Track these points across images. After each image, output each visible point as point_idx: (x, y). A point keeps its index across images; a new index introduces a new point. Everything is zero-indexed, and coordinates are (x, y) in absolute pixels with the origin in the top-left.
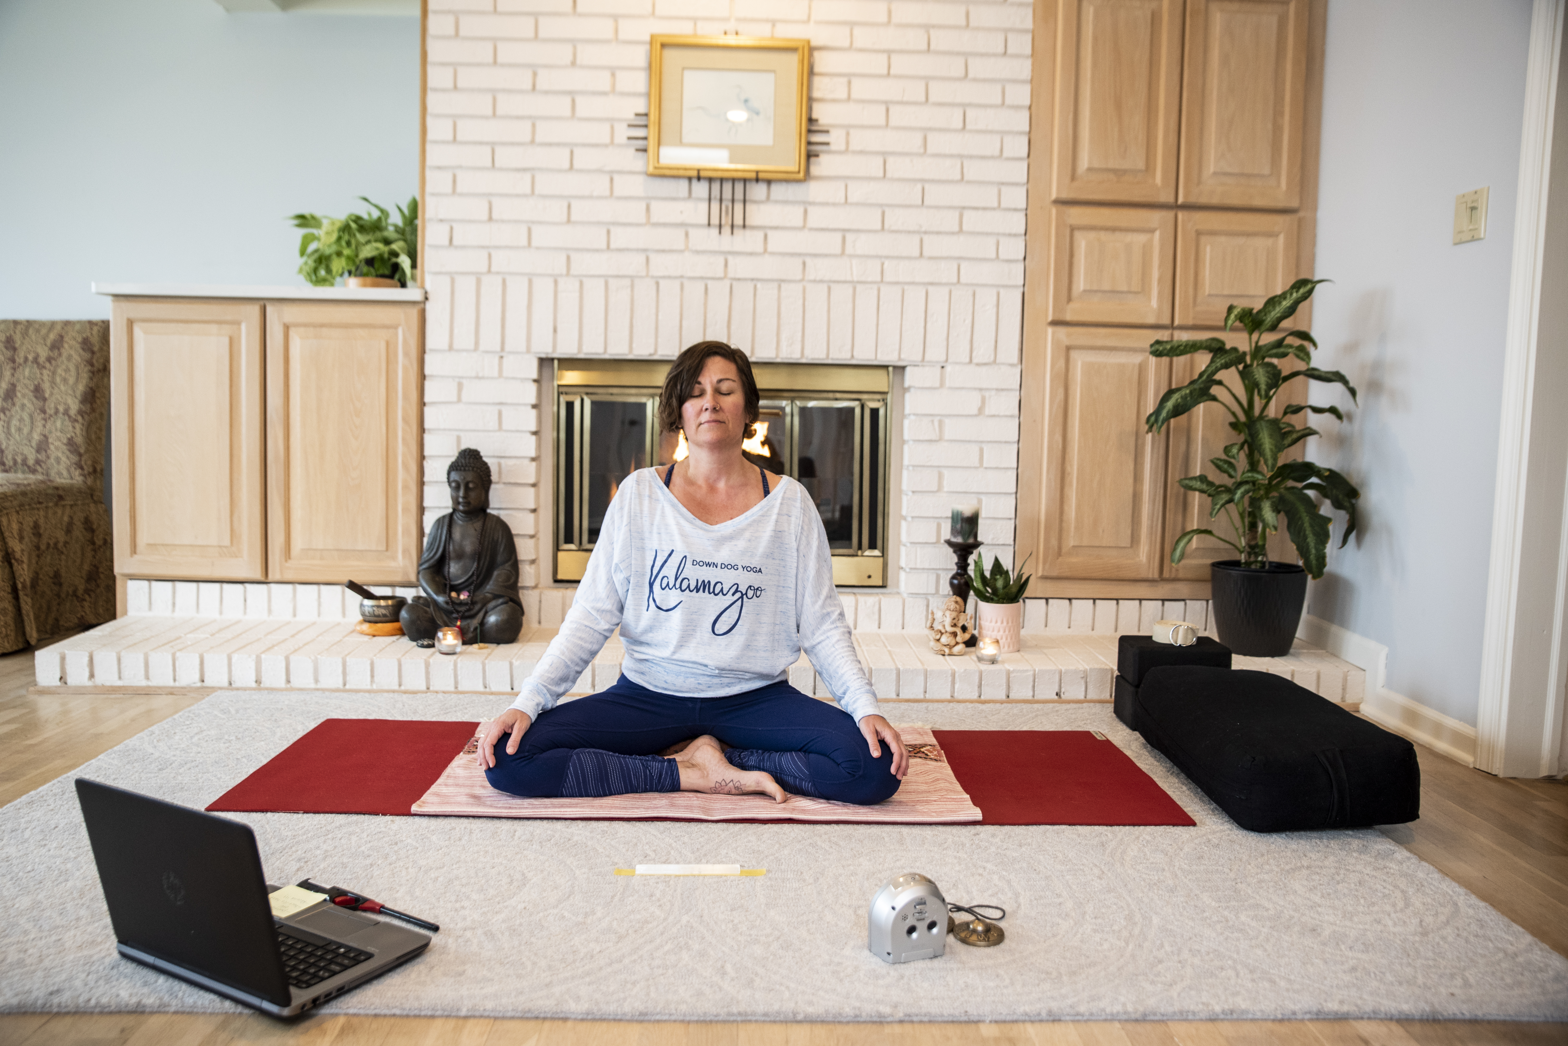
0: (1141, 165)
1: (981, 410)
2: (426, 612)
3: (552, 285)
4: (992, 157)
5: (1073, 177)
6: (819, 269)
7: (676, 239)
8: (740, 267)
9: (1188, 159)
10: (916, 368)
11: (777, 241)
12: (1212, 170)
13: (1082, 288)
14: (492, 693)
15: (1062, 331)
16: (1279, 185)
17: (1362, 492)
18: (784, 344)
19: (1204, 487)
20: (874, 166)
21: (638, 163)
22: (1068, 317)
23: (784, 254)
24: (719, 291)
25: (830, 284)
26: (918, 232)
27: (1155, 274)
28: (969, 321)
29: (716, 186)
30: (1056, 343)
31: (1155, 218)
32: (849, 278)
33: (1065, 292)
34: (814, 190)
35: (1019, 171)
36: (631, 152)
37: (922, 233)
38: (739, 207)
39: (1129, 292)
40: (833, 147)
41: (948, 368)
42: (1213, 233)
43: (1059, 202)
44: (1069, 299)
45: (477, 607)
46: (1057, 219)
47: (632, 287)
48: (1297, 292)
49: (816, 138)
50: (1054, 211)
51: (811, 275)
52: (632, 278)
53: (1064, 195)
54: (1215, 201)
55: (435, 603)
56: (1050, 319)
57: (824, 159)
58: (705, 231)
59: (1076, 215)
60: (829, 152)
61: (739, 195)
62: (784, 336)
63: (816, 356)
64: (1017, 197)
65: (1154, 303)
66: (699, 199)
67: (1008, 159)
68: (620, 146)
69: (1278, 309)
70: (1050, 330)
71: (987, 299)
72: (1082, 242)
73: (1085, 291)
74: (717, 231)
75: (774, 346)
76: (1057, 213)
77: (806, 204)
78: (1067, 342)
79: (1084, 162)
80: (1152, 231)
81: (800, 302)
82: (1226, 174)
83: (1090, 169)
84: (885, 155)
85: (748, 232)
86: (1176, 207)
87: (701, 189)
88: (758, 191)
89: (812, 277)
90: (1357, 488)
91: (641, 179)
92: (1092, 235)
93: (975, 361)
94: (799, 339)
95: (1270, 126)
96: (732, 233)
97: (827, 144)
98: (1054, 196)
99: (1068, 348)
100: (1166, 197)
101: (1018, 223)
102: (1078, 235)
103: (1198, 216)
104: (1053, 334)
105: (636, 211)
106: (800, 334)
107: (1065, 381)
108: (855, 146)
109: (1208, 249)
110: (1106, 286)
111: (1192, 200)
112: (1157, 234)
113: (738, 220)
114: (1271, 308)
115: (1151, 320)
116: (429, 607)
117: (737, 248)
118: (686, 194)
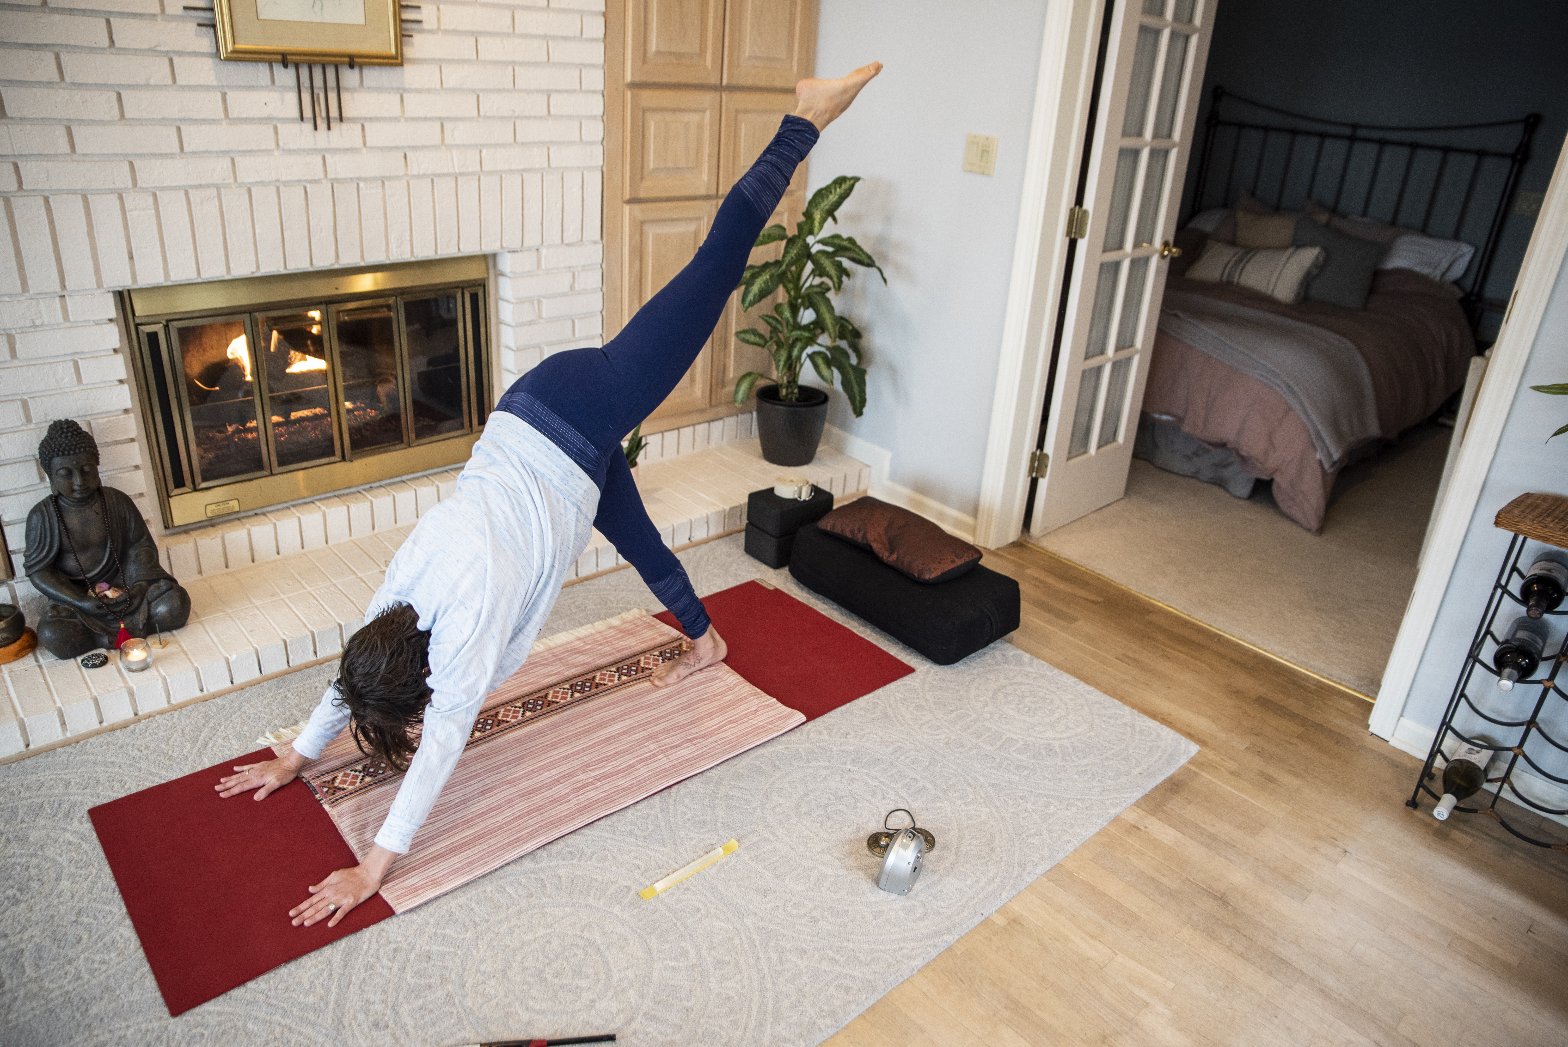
0: (696, 49)
1: (572, 287)
2: (75, 625)
3: (117, 203)
4: (574, 38)
5: (644, 61)
6: (421, 163)
7: (263, 136)
8: (340, 166)
9: (731, 42)
10: (516, 254)
11: (377, 134)
12: (747, 54)
13: (651, 166)
14: (214, 696)
15: (637, 208)
16: (791, 68)
17: (864, 334)
18: (393, 246)
19: (757, 340)
20: (466, 48)
21: (205, 43)
22: (642, 195)
23: (382, 149)
24: (320, 195)
25: (433, 179)
26: (511, 118)
27: (706, 150)
28: (559, 205)
29: (304, 72)
30: (632, 218)
31: (707, 99)
32: (451, 170)
33: (639, 172)
34: (410, 75)
35: (596, 53)
36: (192, 27)
37: (514, 119)
38: (332, 97)
39: (687, 168)
40: (425, 26)
41: (544, 251)
42: (746, 111)
43: (635, 86)
44: (642, 178)
45: (136, 602)
46: (632, 103)
47: (219, 196)
48: (840, 187)
49: (407, 15)
50: (629, 94)
51: (414, 169)
52: (218, 187)
53: (638, 79)
54: (749, 82)
55: (81, 609)
56: (627, 196)
57: (418, 40)
58: (297, 126)
59: (648, 98)
60: (422, 31)
61: (331, 82)
62: (392, 238)
63: (426, 254)
64: (596, 80)
65: (705, 177)
66: (284, 88)
67: (587, 40)
68: (174, 17)
69: (826, 202)
70: (627, 208)
71: (573, 181)
72: (652, 124)
73: (654, 169)
74: (311, 126)
75: (384, 248)
76: (632, 95)
77: (402, 93)
78: (640, 217)
79: (653, 47)
80: (703, 111)
81: (406, 199)
82: (757, 58)
83: (658, 53)
84: (476, 35)
85: (344, 126)
86: (719, 88)
87: (286, 76)
88: (350, 77)
89: (415, 172)
90: (860, 330)
91: (210, 62)
92: (658, 116)
93: (566, 241)
94: (408, 238)
95: (787, 15)
96: (329, 128)
97: (420, 22)
98: (628, 78)
99: (642, 223)
100: (714, 80)
101: (596, 105)
102: (648, 116)
103: (738, 97)
104: (630, 211)
105: (211, 105)
106: (408, 233)
107: (639, 252)
108: (446, 25)
109: (743, 125)
110: (670, 165)
111: (734, 82)
112: (708, 114)
113: (334, 112)
114: (820, 200)
115: (703, 192)
116: (76, 618)
117: (334, 145)
118: (269, 82)
